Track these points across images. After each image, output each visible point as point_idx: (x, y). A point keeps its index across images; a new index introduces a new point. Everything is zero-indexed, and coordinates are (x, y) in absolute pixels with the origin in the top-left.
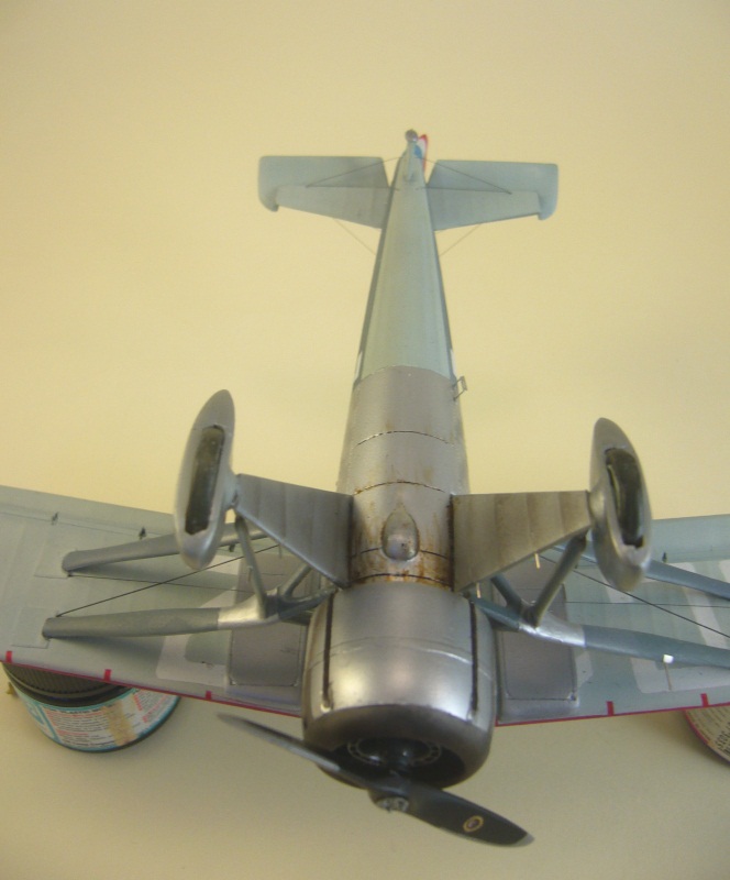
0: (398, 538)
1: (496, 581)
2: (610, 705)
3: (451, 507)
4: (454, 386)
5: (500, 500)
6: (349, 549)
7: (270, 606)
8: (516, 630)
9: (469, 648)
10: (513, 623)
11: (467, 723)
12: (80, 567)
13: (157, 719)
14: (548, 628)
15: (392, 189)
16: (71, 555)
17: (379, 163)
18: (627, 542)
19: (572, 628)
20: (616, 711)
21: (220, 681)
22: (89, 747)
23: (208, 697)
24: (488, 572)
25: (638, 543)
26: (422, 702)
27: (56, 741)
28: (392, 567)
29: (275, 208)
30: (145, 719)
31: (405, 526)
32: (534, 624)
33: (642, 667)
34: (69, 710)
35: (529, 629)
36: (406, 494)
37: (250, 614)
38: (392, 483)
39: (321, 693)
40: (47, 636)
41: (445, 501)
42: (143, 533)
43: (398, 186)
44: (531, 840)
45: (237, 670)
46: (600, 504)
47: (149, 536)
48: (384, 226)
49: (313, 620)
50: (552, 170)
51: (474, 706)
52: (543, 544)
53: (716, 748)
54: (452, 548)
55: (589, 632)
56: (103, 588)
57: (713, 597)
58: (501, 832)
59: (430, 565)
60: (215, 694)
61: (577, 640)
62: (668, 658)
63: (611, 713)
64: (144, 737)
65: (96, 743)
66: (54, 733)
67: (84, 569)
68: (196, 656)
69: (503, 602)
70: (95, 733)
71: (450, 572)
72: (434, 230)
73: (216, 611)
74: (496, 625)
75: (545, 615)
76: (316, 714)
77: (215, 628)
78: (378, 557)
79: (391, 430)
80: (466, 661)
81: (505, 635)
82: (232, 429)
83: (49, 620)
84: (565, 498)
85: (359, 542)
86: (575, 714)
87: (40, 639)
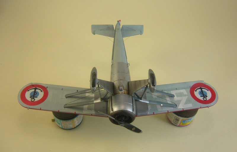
0: (121, 88)
1: (135, 93)
2: (154, 113)
3: (128, 83)
4: (128, 65)
5: (135, 81)
6: (113, 90)
7: (102, 99)
8: (139, 101)
9: (132, 103)
10: (138, 100)
11: (132, 112)
12: (68, 97)
13: (79, 123)
14: (143, 100)
15: (115, 31)
16: (66, 95)
17: (113, 26)
18: (153, 86)
19: (147, 101)
20: (155, 114)
21: (93, 112)
22: (68, 128)
23: (92, 115)
24: (134, 92)
25: (154, 86)
26: (126, 110)
27: (62, 128)
28: (120, 92)
29: (95, 34)
30: (78, 123)
31: (122, 86)
32: (141, 100)
33: (158, 107)
34: (66, 121)
35: (141, 101)
36: (121, 81)
37: (99, 101)
38: (119, 80)
39: (111, 110)
40: (65, 107)
41: (127, 82)
42: (77, 91)
43: (116, 30)
44: (142, 132)
45: (96, 110)
46: (149, 81)
47: (78, 91)
48: (114, 37)
49: (109, 101)
50: (142, 26)
51: (133, 110)
52: (142, 87)
53: (173, 123)
54: (129, 89)
55: (149, 101)
56: (73, 99)
57: (169, 96)
58: (138, 131)
59: (126, 91)
60: (93, 114)
61: (148, 102)
62: (162, 105)
63: (154, 114)
64: (77, 126)
65: (69, 128)
66: (62, 126)
67: (69, 97)
68: (89, 109)
69: (137, 97)
70: (70, 125)
71: (129, 92)
72: (123, 38)
73: (93, 101)
74: (136, 100)
75: (143, 98)
76: (111, 113)
77: (93, 103)
78: (118, 91)
79: (118, 72)
80: (132, 104)
81: (137, 102)
82: (97, 73)
83: (64, 105)
84: (145, 81)
85: (115, 89)
86: (148, 114)
87: (63, 108)
